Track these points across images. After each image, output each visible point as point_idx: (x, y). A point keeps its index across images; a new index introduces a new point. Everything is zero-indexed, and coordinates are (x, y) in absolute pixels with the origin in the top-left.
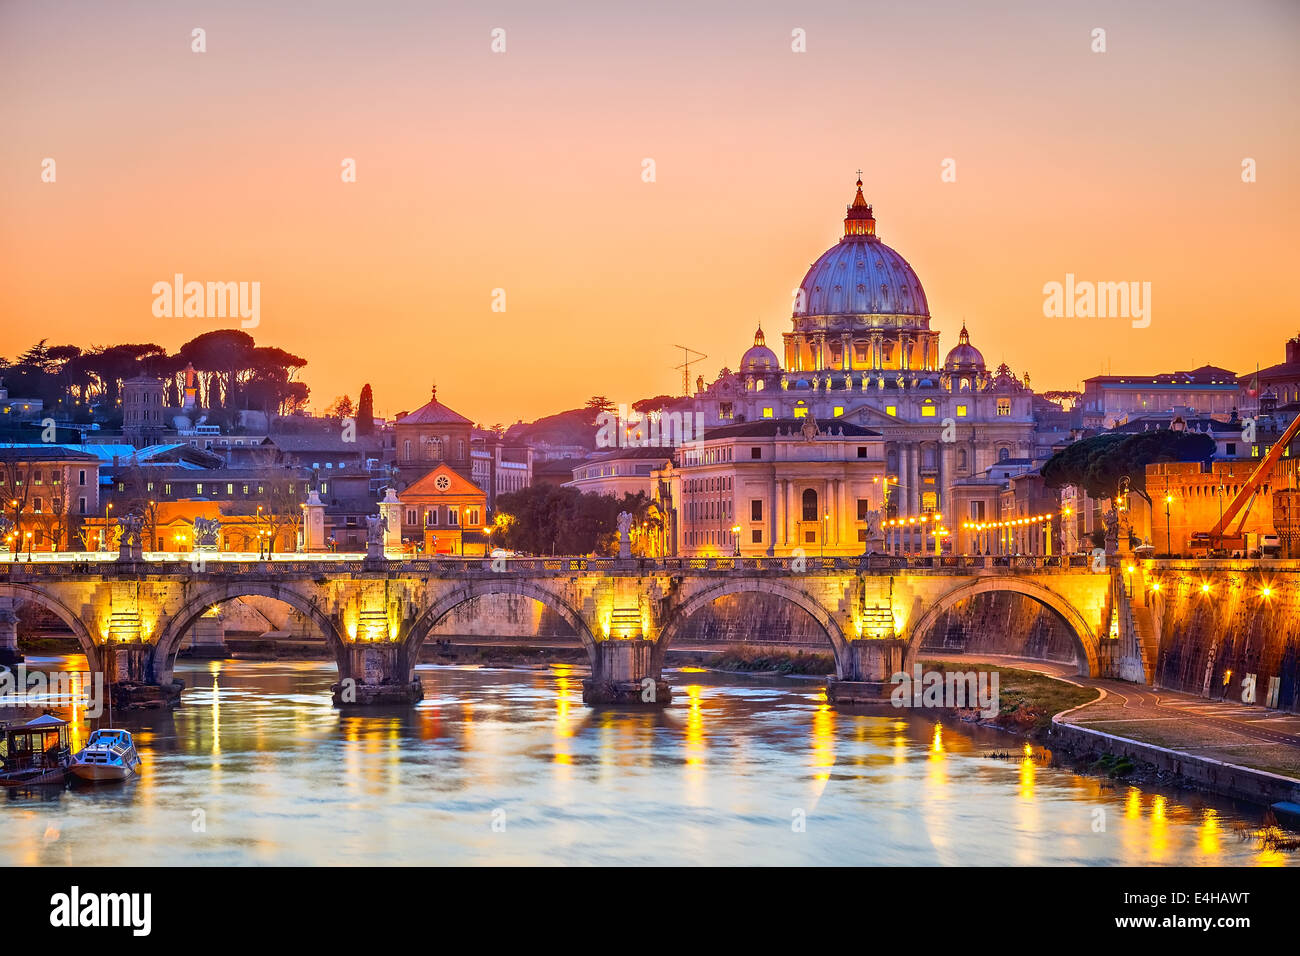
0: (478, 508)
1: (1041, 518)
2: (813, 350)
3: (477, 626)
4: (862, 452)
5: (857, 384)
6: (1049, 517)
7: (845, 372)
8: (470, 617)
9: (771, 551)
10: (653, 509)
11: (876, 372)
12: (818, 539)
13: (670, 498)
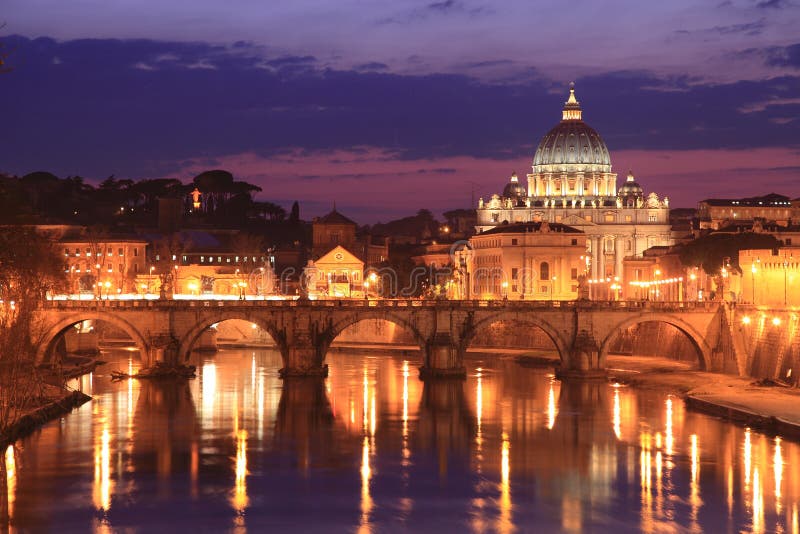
0: (358, 271)
1: (676, 280)
2: (545, 184)
3: (357, 337)
4: (574, 242)
5: (569, 203)
6: (681, 279)
7: (562, 196)
8: (354, 331)
9: (522, 297)
10: (456, 272)
11: (580, 197)
12: (549, 289)
13: (465, 266)
